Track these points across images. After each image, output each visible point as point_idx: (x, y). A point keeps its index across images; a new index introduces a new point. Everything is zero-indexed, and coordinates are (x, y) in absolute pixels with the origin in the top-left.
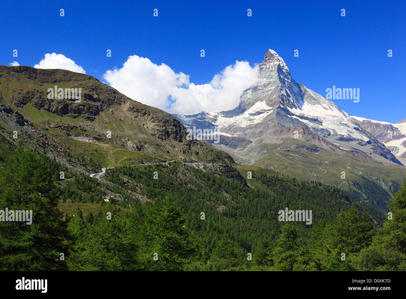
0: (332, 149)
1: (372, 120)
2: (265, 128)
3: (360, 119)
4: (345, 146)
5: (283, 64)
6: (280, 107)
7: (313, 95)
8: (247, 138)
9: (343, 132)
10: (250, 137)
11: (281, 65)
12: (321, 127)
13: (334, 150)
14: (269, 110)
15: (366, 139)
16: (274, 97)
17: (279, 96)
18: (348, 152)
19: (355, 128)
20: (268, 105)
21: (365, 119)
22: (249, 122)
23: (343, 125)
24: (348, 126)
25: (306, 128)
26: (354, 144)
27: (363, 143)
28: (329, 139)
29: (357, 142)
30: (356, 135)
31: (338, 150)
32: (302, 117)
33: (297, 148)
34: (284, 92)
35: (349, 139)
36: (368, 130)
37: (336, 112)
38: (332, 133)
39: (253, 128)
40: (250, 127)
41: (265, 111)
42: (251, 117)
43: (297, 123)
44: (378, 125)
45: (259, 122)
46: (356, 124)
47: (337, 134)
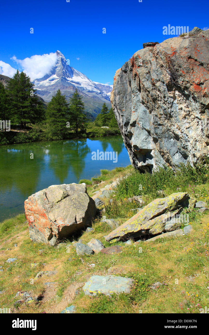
0: (85, 96)
1: (101, 84)
2: (56, 86)
3: (97, 83)
4: (91, 95)
5: (64, 57)
6: (62, 77)
7: (77, 72)
8: (48, 91)
9: (90, 88)
10: (49, 91)
11: (63, 58)
12: (80, 86)
13: (86, 96)
14: (58, 78)
15: (99, 92)
16: (60, 73)
17: (62, 72)
18: (92, 97)
19: (95, 87)
20: (57, 76)
21: (99, 83)
22: (49, 84)
23: (90, 85)
24: (92, 86)
25: (74, 86)
26: (94, 94)
27: (98, 93)
28: (84, 92)
29: (96, 93)
30: (95, 90)
31: (88, 96)
32: (72, 82)
33: (70, 95)
34: (64, 71)
35: (92, 92)
36: (100, 88)
37: (87, 80)
38: (85, 89)
39: (51, 86)
40: (50, 86)
41: (56, 79)
42: (50, 82)
43: (70, 85)
44: (104, 86)
45: (53, 84)
46: (95, 85)
47: (87, 89)
